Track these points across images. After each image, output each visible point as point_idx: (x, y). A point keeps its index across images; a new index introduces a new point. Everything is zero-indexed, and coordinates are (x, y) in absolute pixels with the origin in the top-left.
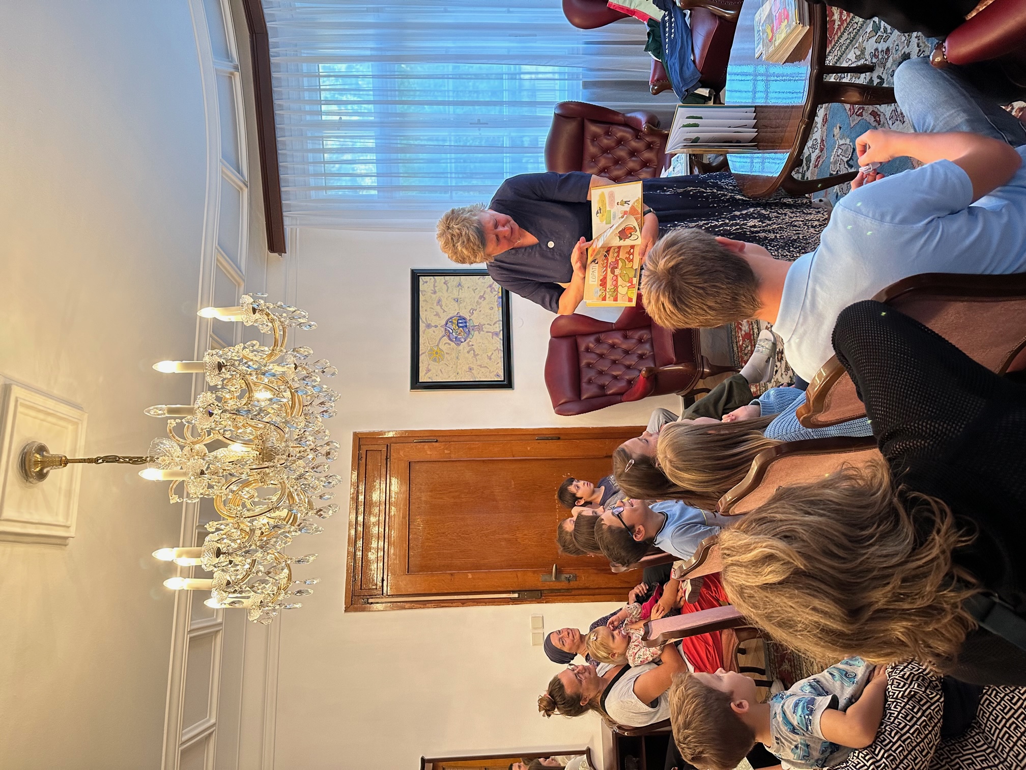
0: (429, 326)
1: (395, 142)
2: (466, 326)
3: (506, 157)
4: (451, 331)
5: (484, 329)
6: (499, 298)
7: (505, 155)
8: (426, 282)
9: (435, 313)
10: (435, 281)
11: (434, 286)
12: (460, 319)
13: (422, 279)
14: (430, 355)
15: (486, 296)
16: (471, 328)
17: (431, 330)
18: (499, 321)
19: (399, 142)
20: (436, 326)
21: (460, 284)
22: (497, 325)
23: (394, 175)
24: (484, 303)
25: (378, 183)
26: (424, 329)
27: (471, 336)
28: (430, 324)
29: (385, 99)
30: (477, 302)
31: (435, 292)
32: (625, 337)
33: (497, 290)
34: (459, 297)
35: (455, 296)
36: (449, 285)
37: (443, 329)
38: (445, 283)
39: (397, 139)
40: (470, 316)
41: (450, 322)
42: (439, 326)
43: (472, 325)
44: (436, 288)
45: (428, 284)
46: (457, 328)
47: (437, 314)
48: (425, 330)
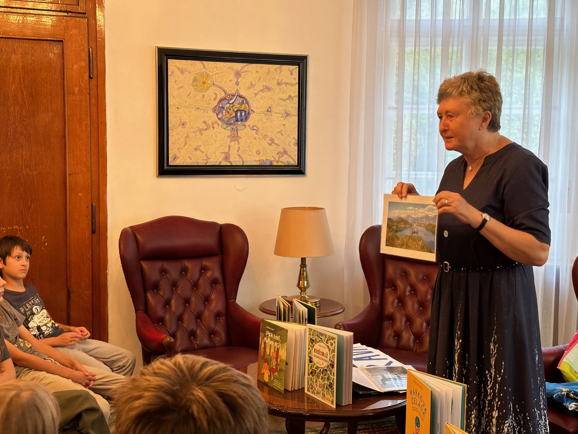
0: (238, 74)
1: (456, 43)
2: (237, 121)
4: (231, 102)
5: (233, 143)
6: (271, 162)
8: (291, 74)
9: (254, 83)
10: (292, 85)
11: (286, 84)
12: (245, 114)
13: (295, 69)
14: (202, 75)
15: (274, 146)
16: (234, 127)
17: (232, 76)
18: (243, 162)
19: (455, 48)
20: (237, 83)
21: (288, 115)
22: (238, 159)
23: (417, 40)
24: (265, 143)
25: (409, 20)
26: (235, 68)
27: (225, 126)
28: (240, 76)
29: (505, 33)
30: (267, 136)
31: (279, 84)
32: (218, 315)
33: (281, 159)
34: (273, 113)
35: (274, 109)
36: (288, 101)
37: (233, 92)
38: (290, 96)
39: (458, 47)
40: (249, 126)
41: (243, 101)
42: (238, 87)
43: (239, 128)
44: (284, 85)
45: (290, 76)
46: (236, 110)
47: (252, 85)
48: (234, 70)
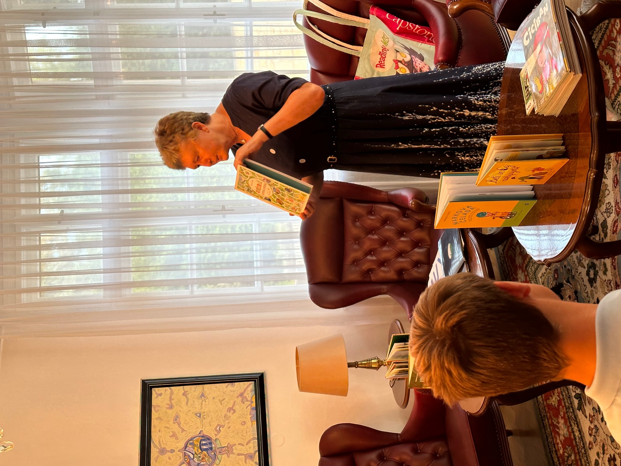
0: (163, 451)
2: (211, 448)
3: (256, 244)
4: (192, 456)
5: (234, 451)
6: (252, 409)
7: (254, 242)
8: (161, 395)
9: (171, 434)
10: (172, 393)
11: (171, 399)
12: (204, 440)
13: (155, 392)
15: (237, 407)
16: (218, 451)
17: (165, 457)
18: (254, 439)
19: (130, 233)
20: (172, 451)
21: (203, 395)
22: (251, 445)
24: (234, 417)
25: (104, 280)
26: (156, 455)
27: (217, 461)
28: (164, 448)
30: (226, 415)
31: (171, 407)
32: (416, 451)
33: (249, 399)
34: (201, 411)
35: (197, 411)
36: (189, 396)
37: (181, 455)
38: (184, 394)
40: (216, 435)
41: (191, 444)
42: (176, 450)
43: (218, 446)
44: (172, 401)
45: (163, 396)
46: (200, 451)
47: (174, 435)
48: (158, 456)
